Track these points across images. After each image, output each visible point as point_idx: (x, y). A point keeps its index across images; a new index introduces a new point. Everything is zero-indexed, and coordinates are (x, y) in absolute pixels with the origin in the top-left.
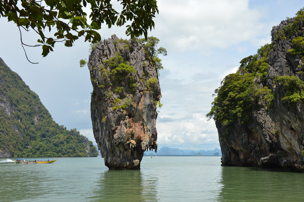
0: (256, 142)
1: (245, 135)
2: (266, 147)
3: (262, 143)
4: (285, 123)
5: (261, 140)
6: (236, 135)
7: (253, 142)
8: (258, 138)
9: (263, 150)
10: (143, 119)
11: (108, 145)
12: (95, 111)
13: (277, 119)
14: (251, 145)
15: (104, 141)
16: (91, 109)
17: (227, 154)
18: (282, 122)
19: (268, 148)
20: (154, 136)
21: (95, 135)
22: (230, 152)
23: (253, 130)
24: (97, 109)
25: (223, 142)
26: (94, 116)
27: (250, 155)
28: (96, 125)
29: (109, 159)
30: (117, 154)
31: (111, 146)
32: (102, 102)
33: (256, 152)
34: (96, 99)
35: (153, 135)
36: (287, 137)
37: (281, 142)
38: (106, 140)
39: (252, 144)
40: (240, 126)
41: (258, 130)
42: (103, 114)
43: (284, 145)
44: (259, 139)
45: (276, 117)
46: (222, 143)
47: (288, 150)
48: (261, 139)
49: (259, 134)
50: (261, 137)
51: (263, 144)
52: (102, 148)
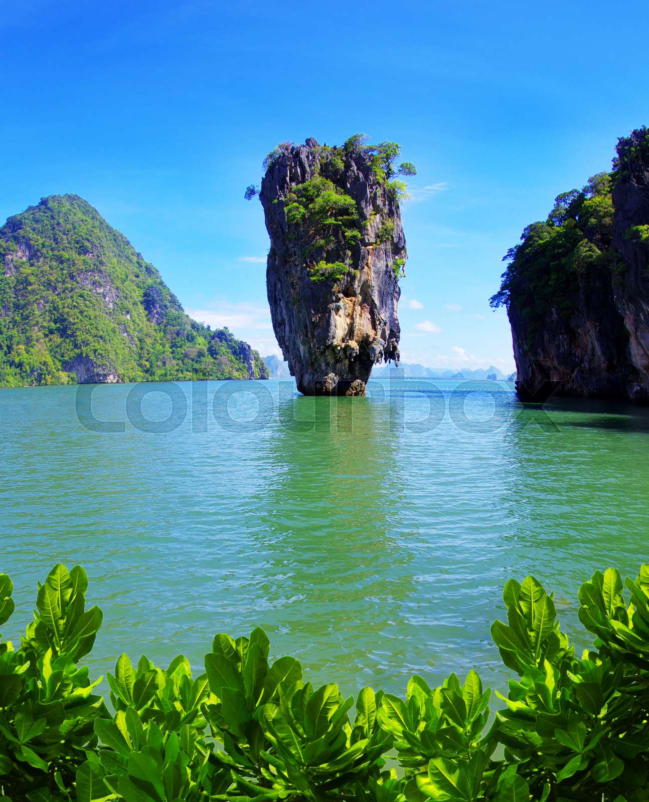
0: (584, 353)
1: (565, 339)
2: (602, 362)
3: (595, 356)
4: (642, 317)
5: (593, 349)
6: (546, 337)
7: (578, 352)
8: (587, 346)
9: (596, 368)
10: (373, 301)
11: (304, 350)
12: (275, 285)
13: (629, 309)
14: (573, 359)
15: (295, 343)
16: (268, 282)
17: (527, 374)
18: (638, 316)
19: (603, 366)
20: (395, 333)
21: (276, 333)
22: (533, 369)
23: (579, 331)
24: (280, 280)
25: (521, 350)
26: (273, 295)
27: (571, 376)
28: (279, 312)
29: (307, 378)
30: (321, 369)
31: (310, 354)
32: (291, 267)
33: (581, 371)
34: (277, 263)
35: (391, 331)
36: (644, 345)
37: (633, 353)
38: (299, 342)
39: (576, 357)
40: (555, 320)
41: (589, 331)
43: (638, 361)
44: (590, 346)
45: (628, 305)
46: (520, 352)
47: (645, 369)
48: (593, 347)
49: (589, 339)
50: (592, 344)
51: (597, 357)
52: (292, 357)
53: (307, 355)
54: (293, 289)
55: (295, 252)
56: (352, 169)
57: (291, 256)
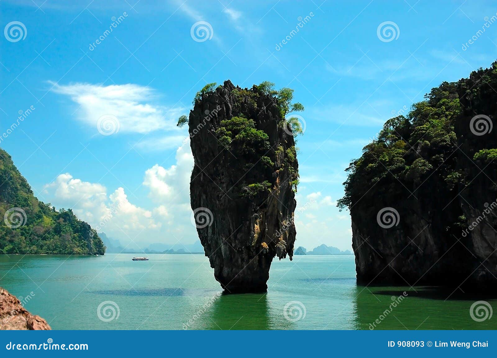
2: (434, 250)
9: (429, 255)
11: (225, 249)
12: (200, 196)
15: (217, 243)
19: (435, 252)
20: (292, 236)
21: (200, 234)
22: (373, 256)
23: (413, 226)
24: (205, 192)
29: (226, 271)
30: (237, 264)
31: (231, 252)
33: (416, 258)
34: (201, 178)
36: (488, 240)
38: (221, 242)
41: (423, 227)
42: (217, 202)
43: (481, 251)
44: (423, 238)
47: (487, 258)
52: (213, 253)
53: (228, 253)
54: (218, 201)
55: (223, 173)
56: (263, 108)
57: (218, 175)
